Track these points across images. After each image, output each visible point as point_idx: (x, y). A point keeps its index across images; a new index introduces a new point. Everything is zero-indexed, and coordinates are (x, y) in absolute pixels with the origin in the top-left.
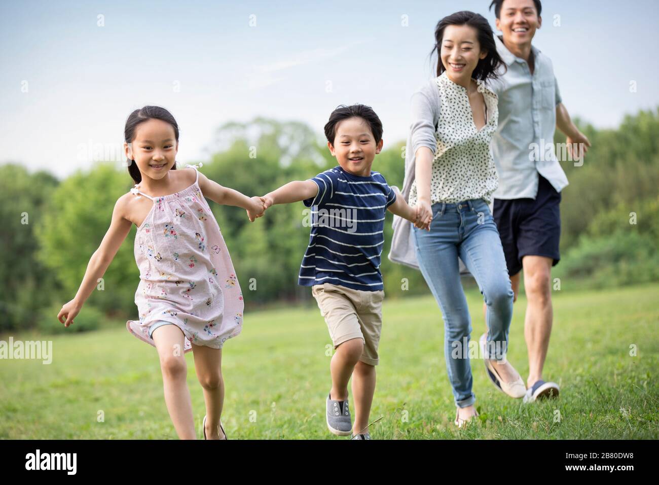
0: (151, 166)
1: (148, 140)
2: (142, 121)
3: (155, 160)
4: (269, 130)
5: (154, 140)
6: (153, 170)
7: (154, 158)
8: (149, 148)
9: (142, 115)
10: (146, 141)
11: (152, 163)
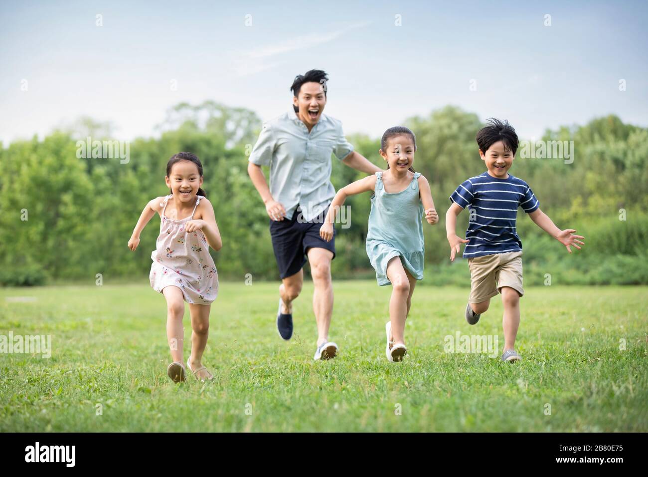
0: (181, 192)
1: (179, 174)
2: (176, 161)
3: (183, 188)
4: (218, 114)
5: (182, 174)
6: (181, 195)
7: (182, 186)
8: (180, 180)
9: (177, 157)
10: (178, 175)
11: (182, 189)
